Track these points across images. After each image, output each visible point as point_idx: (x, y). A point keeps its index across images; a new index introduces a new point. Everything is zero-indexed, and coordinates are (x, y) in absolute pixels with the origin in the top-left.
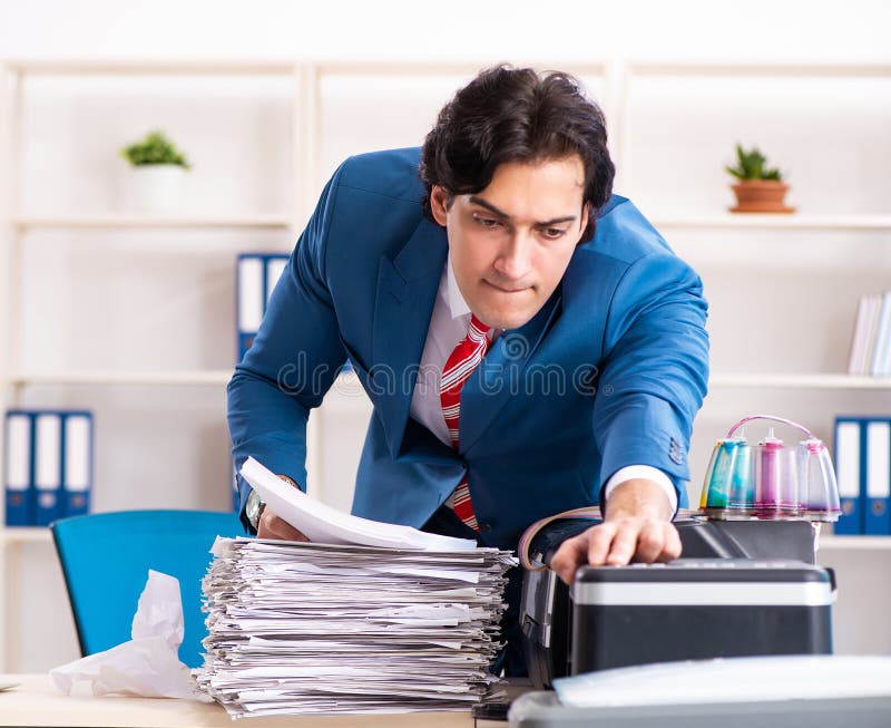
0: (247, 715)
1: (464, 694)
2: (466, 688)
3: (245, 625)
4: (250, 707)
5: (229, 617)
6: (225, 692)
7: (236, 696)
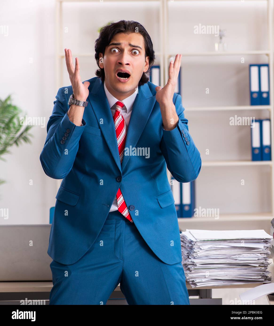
0: (197, 287)
1: (260, 279)
2: (260, 277)
3: (195, 261)
4: (197, 284)
5: (190, 259)
6: (191, 280)
7: (193, 281)
